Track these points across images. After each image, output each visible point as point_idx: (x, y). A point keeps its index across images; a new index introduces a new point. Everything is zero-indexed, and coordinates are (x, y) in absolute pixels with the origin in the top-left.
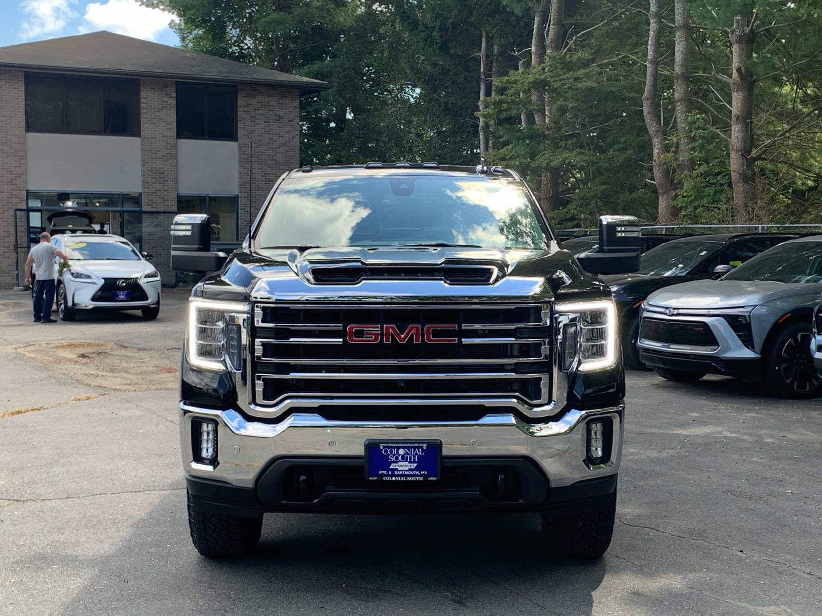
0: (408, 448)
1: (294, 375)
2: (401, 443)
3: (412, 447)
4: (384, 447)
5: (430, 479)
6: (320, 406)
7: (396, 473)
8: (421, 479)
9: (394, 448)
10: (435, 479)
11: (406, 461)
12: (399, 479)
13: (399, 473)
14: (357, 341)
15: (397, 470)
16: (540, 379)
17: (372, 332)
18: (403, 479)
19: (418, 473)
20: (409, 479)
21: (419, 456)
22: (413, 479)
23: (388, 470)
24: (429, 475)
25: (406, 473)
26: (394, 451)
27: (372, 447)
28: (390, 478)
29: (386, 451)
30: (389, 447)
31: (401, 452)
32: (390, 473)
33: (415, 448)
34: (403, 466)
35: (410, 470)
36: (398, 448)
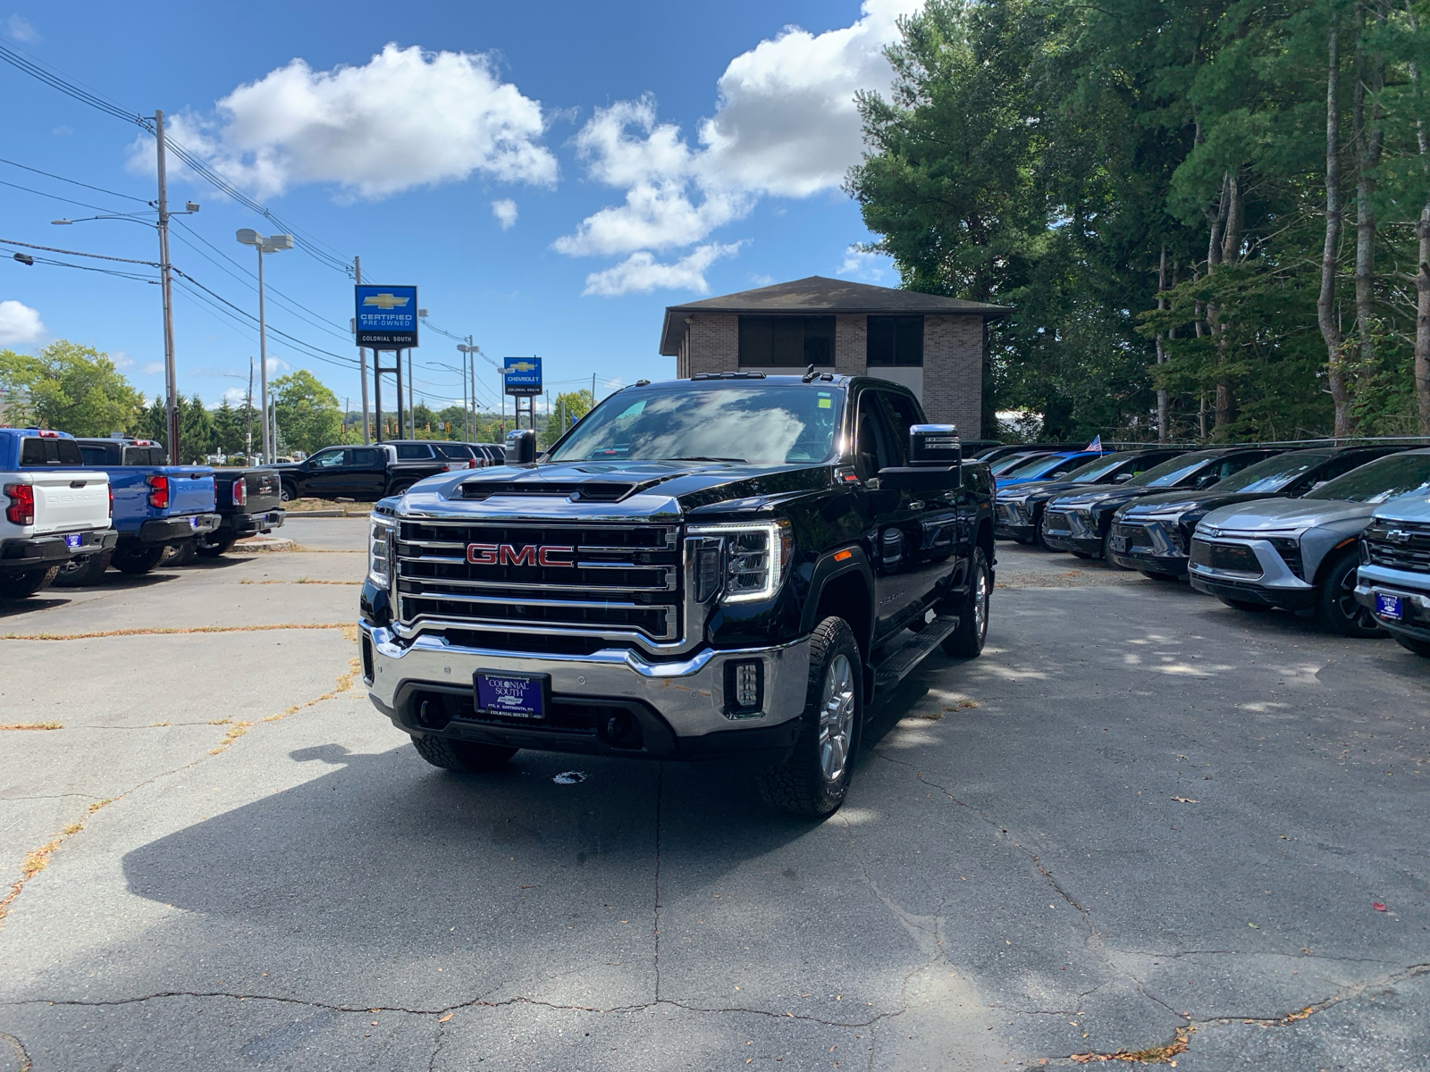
0: (513, 681)
1: (425, 595)
2: (506, 675)
3: (516, 680)
4: (490, 678)
5: (535, 717)
6: (447, 629)
7: (504, 707)
8: (526, 716)
9: (500, 679)
10: (539, 717)
11: (512, 695)
12: (505, 714)
13: (506, 707)
14: (476, 561)
15: (504, 704)
16: (664, 612)
17: (489, 551)
18: (509, 714)
19: (524, 709)
20: (515, 715)
21: (524, 690)
22: (519, 715)
23: (497, 703)
24: (534, 713)
25: (514, 708)
26: (500, 683)
27: (479, 676)
28: (496, 713)
29: (492, 683)
30: (495, 679)
31: (507, 684)
32: (498, 706)
33: (520, 681)
34: (510, 701)
35: (517, 705)
36: (504, 680)
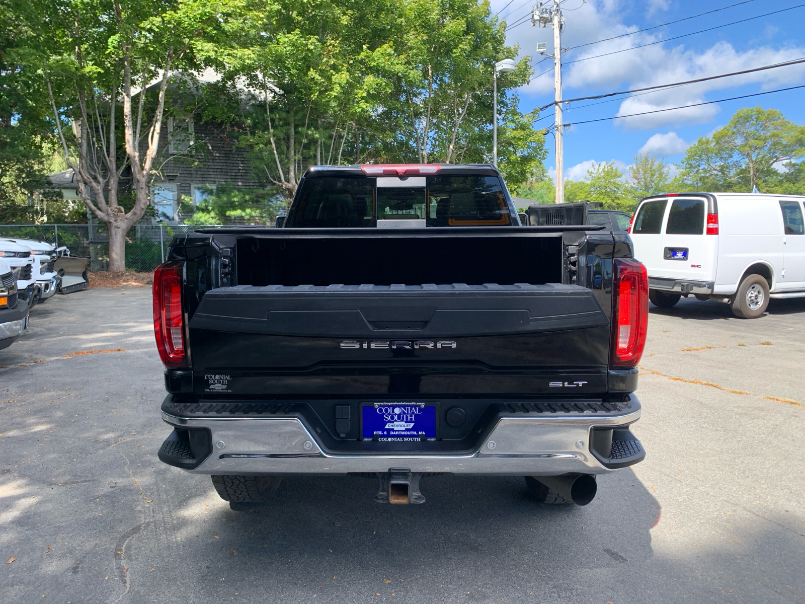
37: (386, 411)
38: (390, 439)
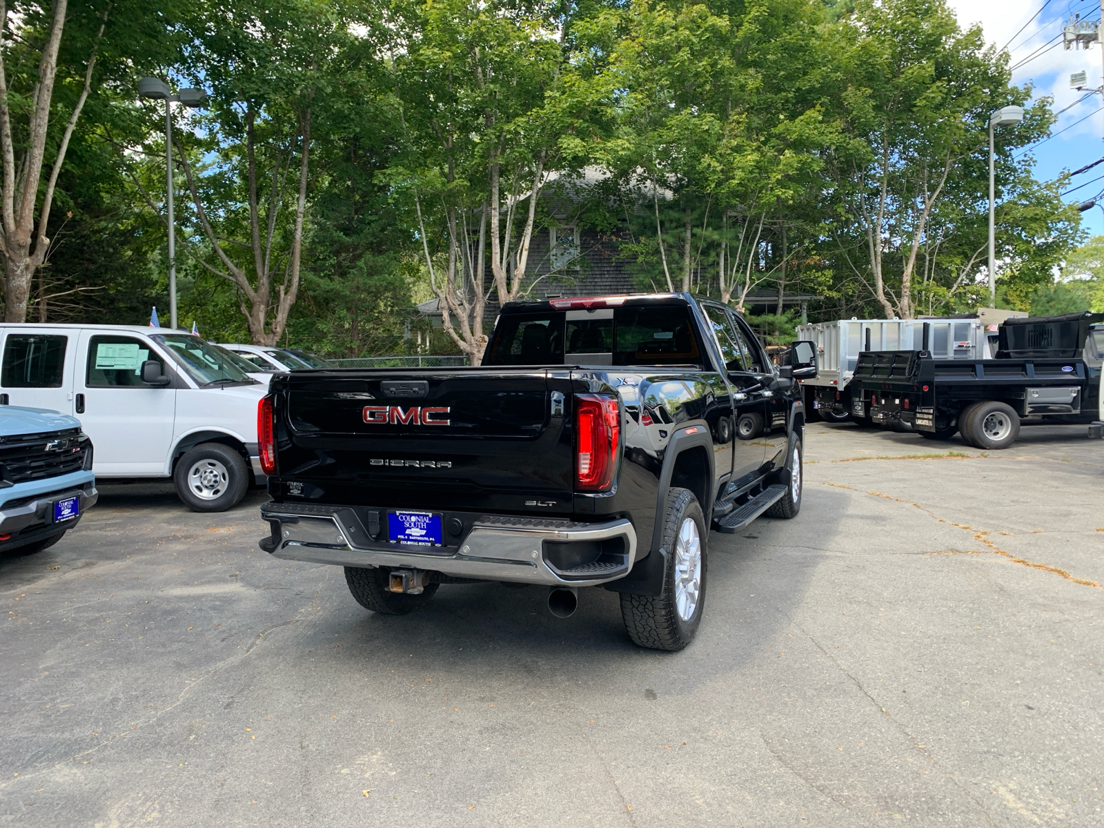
37: (406, 518)
38: (409, 543)
